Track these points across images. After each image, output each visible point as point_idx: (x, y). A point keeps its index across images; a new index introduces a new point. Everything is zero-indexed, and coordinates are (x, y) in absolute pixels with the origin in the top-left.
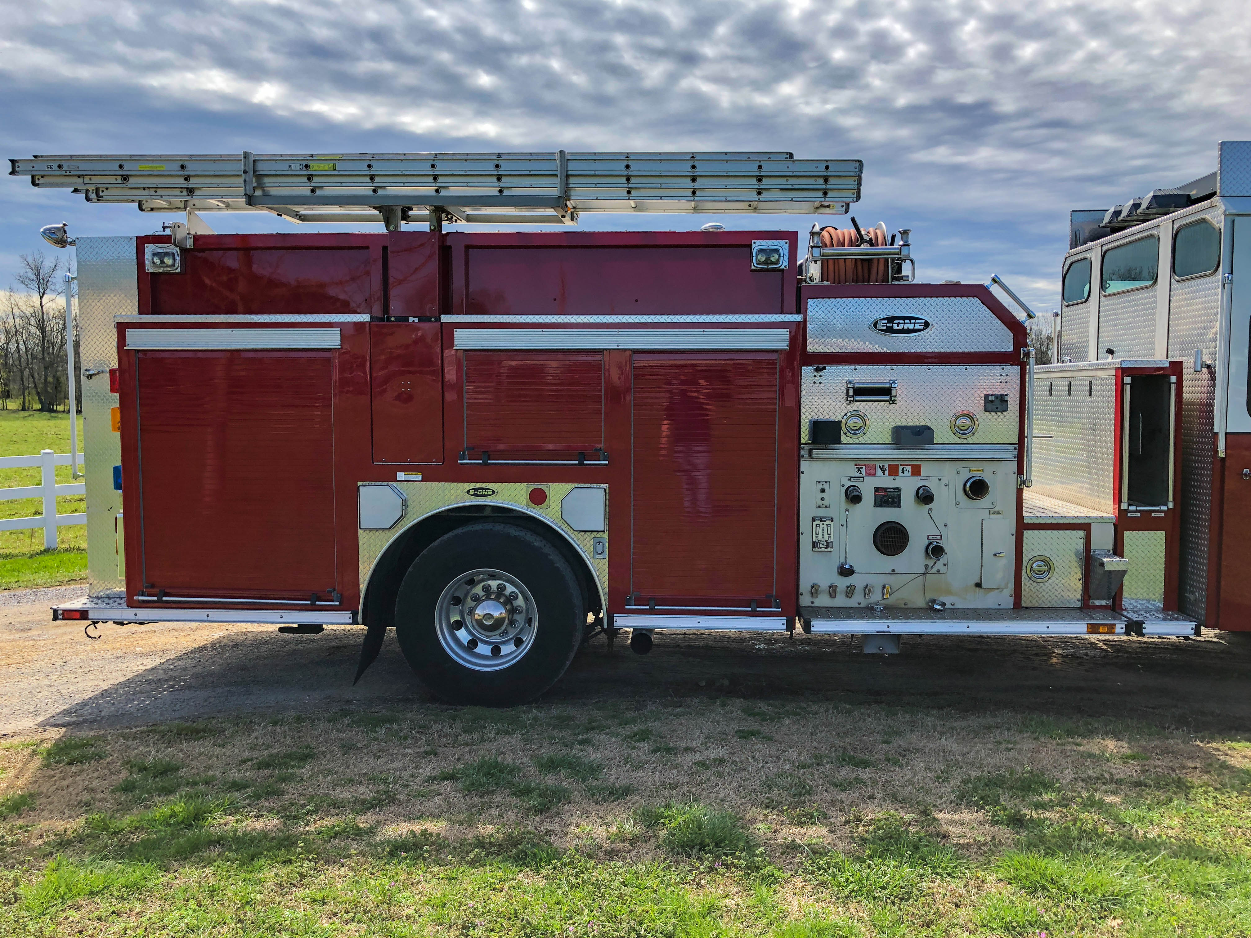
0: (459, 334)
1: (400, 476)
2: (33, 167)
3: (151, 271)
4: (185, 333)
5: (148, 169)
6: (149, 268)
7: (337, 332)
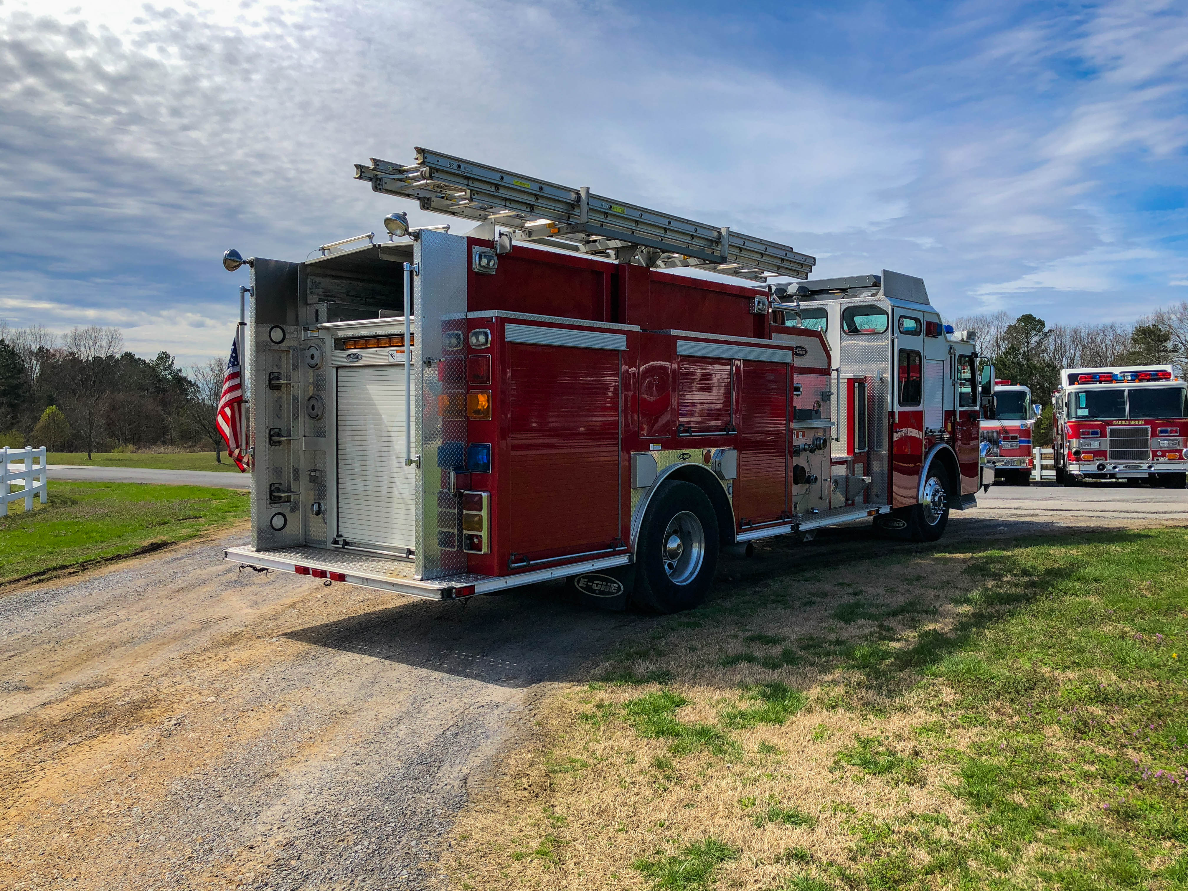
0: (679, 343)
1: (652, 446)
2: (438, 161)
3: (476, 270)
4: (542, 330)
5: (519, 184)
6: (476, 267)
7: (624, 337)
